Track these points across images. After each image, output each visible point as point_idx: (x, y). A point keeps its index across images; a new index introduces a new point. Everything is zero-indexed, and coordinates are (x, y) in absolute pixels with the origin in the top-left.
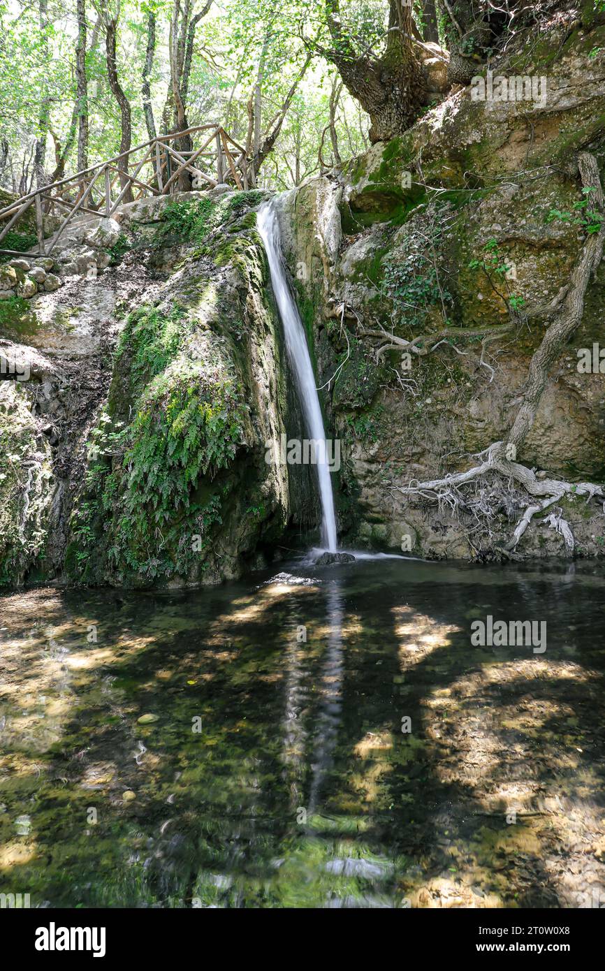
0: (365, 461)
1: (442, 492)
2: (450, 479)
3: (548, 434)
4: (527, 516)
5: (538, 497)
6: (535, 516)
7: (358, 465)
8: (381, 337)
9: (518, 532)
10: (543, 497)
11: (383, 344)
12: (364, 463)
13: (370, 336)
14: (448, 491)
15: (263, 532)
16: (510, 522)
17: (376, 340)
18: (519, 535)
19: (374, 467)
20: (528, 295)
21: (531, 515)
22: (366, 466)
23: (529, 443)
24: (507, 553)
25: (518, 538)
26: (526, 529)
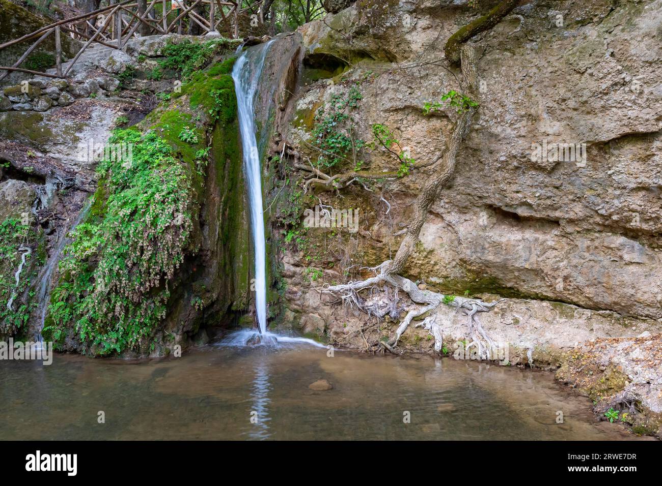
0: (293, 265)
1: (346, 294)
2: (351, 285)
3: (429, 256)
4: (407, 319)
5: (418, 303)
6: (415, 319)
7: (286, 266)
8: (311, 172)
9: (399, 331)
10: (422, 304)
11: (312, 177)
12: (291, 266)
13: (303, 170)
14: (351, 294)
15: (205, 316)
16: (395, 322)
17: (307, 174)
18: (400, 333)
19: (298, 269)
20: (419, 150)
21: (411, 318)
22: (293, 269)
23: (415, 262)
24: (389, 347)
25: (399, 336)
26: (406, 329)
